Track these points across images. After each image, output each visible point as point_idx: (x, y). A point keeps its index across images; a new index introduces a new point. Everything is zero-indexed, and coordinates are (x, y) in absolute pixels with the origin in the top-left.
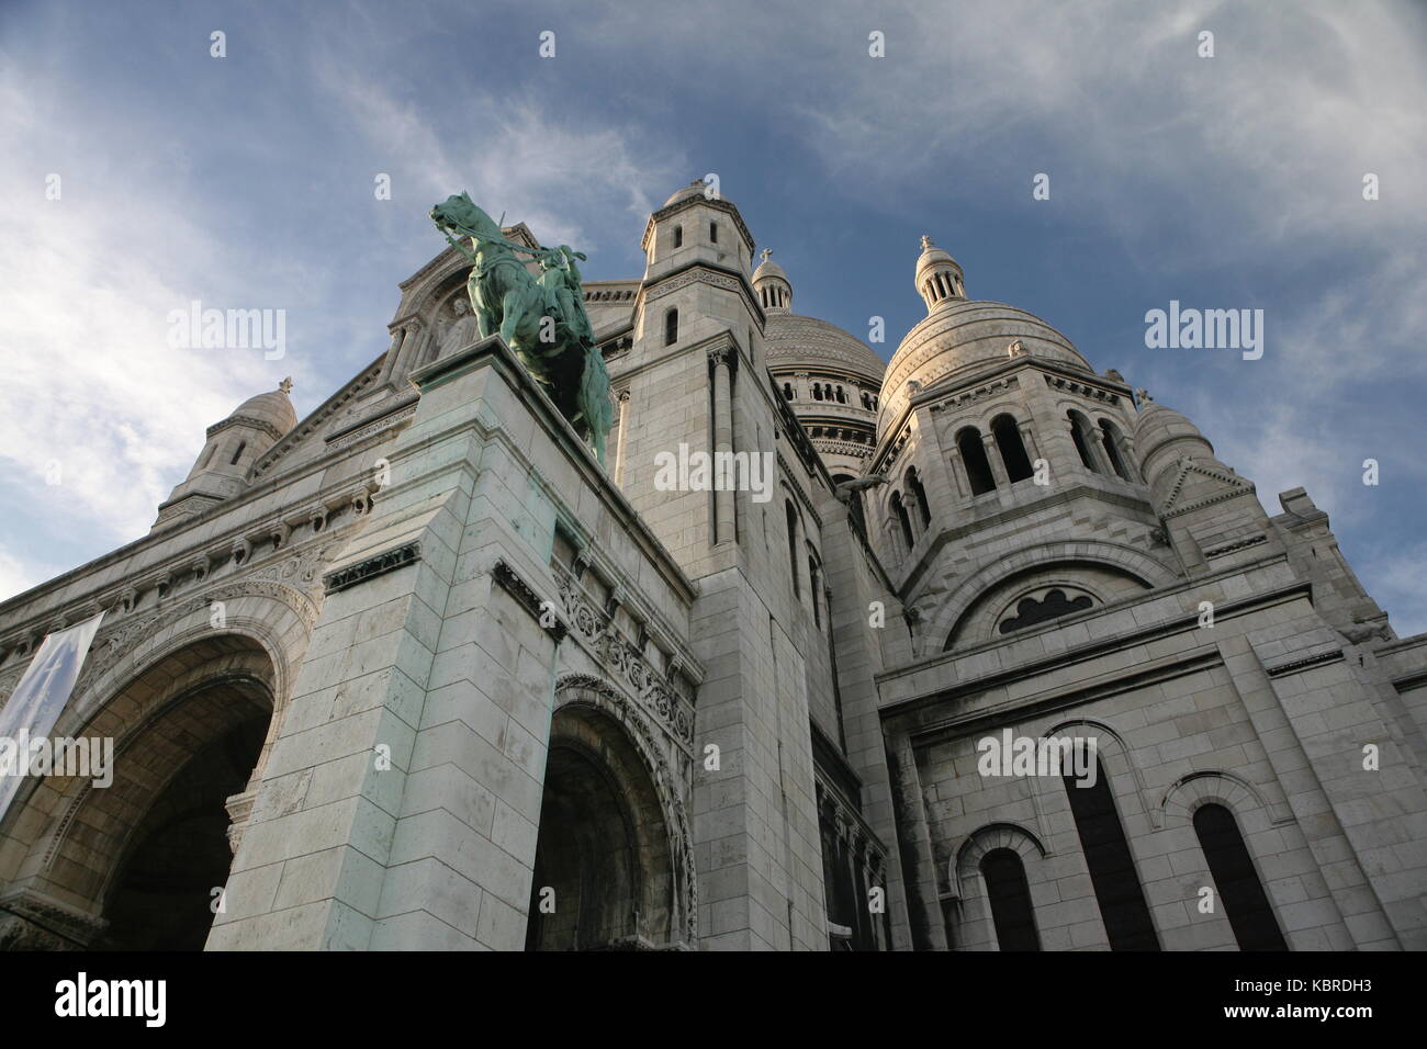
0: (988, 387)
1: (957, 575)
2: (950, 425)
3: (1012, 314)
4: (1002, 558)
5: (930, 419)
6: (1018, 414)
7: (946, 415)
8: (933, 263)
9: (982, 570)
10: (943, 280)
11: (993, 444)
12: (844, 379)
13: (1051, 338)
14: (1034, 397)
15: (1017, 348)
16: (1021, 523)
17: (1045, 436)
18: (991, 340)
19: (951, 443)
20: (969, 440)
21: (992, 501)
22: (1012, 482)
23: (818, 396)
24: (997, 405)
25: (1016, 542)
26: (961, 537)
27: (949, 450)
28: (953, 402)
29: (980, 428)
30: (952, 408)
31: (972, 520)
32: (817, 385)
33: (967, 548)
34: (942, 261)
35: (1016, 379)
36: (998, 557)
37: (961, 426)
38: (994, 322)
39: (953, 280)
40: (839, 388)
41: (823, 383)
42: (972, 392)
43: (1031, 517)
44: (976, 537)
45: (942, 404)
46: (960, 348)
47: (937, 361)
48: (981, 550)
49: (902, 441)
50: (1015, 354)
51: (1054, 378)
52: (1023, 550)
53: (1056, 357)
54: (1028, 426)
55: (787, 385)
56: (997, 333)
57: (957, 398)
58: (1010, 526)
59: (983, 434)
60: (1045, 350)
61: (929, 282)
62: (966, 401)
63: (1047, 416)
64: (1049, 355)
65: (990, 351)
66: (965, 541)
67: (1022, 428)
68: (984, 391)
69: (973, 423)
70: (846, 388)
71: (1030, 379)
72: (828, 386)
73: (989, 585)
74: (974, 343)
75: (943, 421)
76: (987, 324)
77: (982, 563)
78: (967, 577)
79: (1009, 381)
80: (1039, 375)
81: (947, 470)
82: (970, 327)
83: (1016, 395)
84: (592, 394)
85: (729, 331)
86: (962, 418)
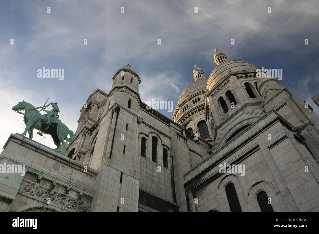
1: (221, 138)
2: (216, 98)
4: (230, 130)
5: (211, 98)
6: (231, 89)
7: (215, 96)
9: (226, 135)
11: (226, 99)
13: (241, 65)
14: (234, 83)
16: (233, 119)
17: (237, 93)
18: (224, 72)
19: (217, 102)
20: (221, 100)
21: (227, 115)
24: (226, 89)
25: (233, 124)
26: (220, 127)
27: (217, 105)
28: (216, 92)
29: (223, 96)
30: (216, 93)
31: (223, 121)
33: (222, 130)
35: (229, 80)
36: (229, 130)
37: (219, 97)
38: (225, 67)
42: (220, 88)
43: (235, 116)
44: (224, 127)
45: (213, 93)
46: (217, 77)
47: (213, 82)
48: (226, 129)
49: (209, 106)
50: (228, 73)
51: (240, 76)
52: (234, 126)
53: (242, 69)
54: (233, 92)
56: (226, 69)
57: (217, 90)
58: (231, 121)
59: (224, 98)
60: (239, 69)
61: (217, 61)
62: (219, 90)
63: (237, 87)
65: (224, 75)
66: (221, 128)
67: (232, 93)
68: (222, 86)
69: (221, 96)
71: (233, 79)
73: (228, 139)
74: (221, 74)
75: (214, 98)
76: (223, 68)
77: (226, 133)
78: (223, 138)
79: (228, 81)
80: (235, 77)
81: (216, 110)
82: (219, 70)
83: (230, 84)
85: (115, 103)
86: (218, 95)
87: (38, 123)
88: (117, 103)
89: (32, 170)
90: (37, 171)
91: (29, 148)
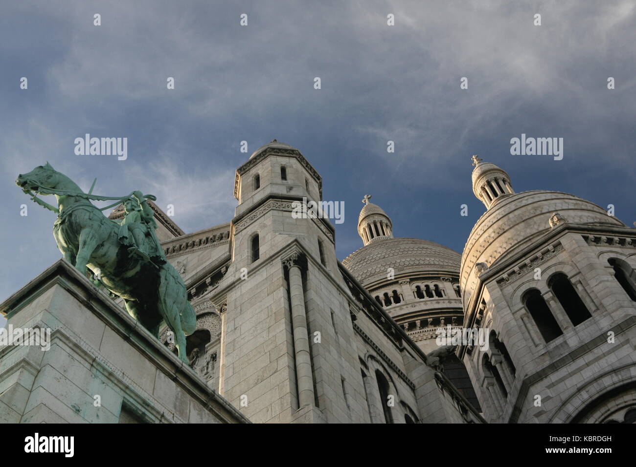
0: (539, 254)
1: (545, 412)
2: (515, 291)
3: (549, 196)
4: (580, 390)
5: (498, 289)
6: (567, 270)
7: (510, 284)
8: (483, 174)
9: (564, 404)
10: (494, 184)
11: (553, 299)
12: (438, 278)
13: (583, 207)
14: (577, 254)
15: (555, 219)
16: (589, 357)
17: (592, 283)
18: (535, 219)
19: (518, 304)
20: (532, 299)
21: (561, 344)
22: (575, 325)
23: (420, 295)
24: (549, 268)
25: (588, 374)
26: (542, 379)
27: (518, 311)
28: (514, 272)
29: (539, 288)
30: (514, 277)
31: (547, 363)
32: (418, 287)
33: (549, 387)
34: (490, 170)
35: (560, 244)
36: (575, 389)
37: (524, 290)
38: (535, 205)
39: (501, 183)
40: (436, 286)
41: (422, 285)
42: (527, 261)
43: (595, 351)
44: (554, 377)
45: (505, 276)
46: (512, 230)
47: (496, 244)
48: (561, 386)
49: (481, 312)
50: (555, 224)
51: (591, 236)
52: (596, 380)
53: (591, 221)
54: (578, 278)
55: (395, 292)
56: (538, 212)
57: (516, 269)
58: (581, 362)
59: (543, 292)
60: (580, 217)
61: (483, 188)
62: (525, 269)
63: (591, 267)
64: (585, 220)
65: (536, 227)
66: (546, 382)
67: (573, 281)
68: (536, 259)
69: (533, 285)
70: (441, 285)
71: (571, 241)
72: (427, 286)
73: (574, 415)
74: (522, 224)
75: (509, 289)
76: (530, 207)
77: (564, 397)
78: (554, 411)
79: (555, 247)
80: (578, 237)
81: (520, 327)
82: (517, 213)
83: (562, 256)
84: (169, 302)
85: (296, 240)
86: (523, 283)
87: (107, 246)
88: (299, 240)
89: (136, 398)
90: (148, 405)
91: (108, 323)
